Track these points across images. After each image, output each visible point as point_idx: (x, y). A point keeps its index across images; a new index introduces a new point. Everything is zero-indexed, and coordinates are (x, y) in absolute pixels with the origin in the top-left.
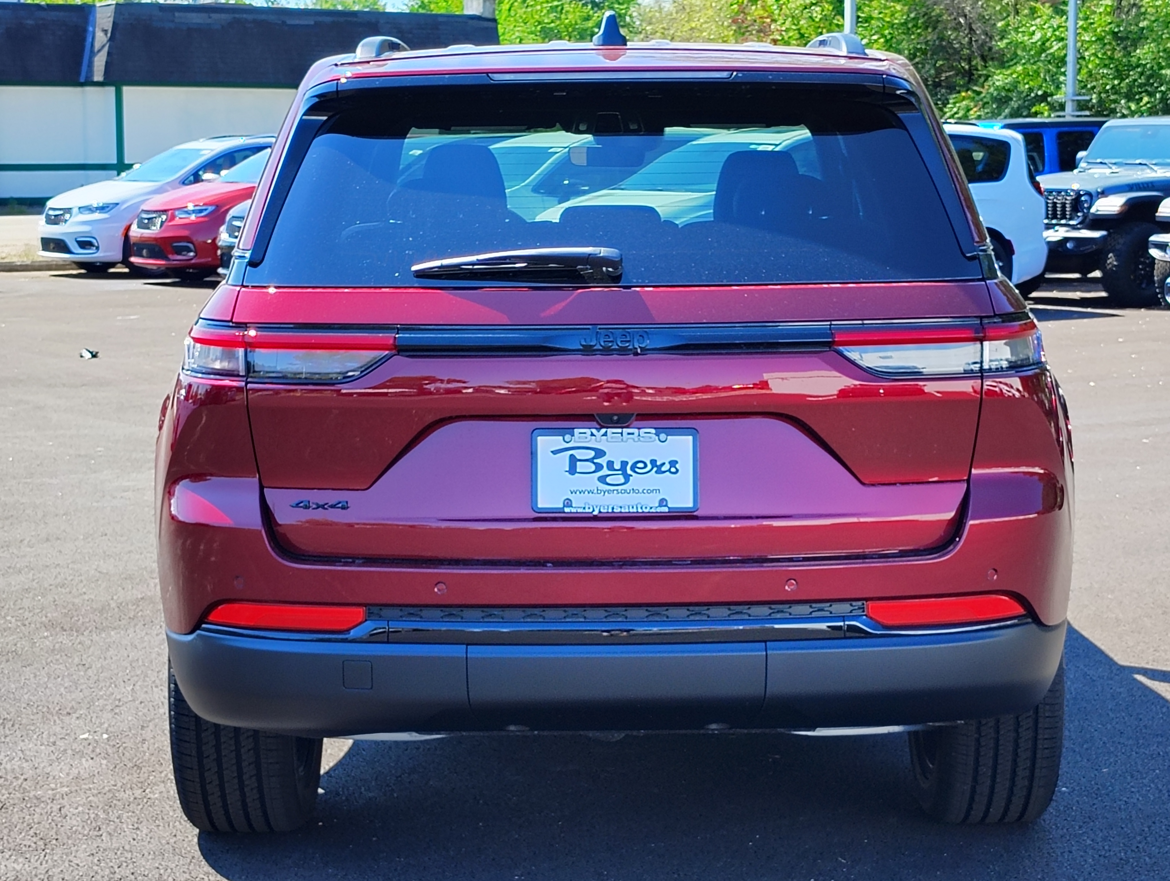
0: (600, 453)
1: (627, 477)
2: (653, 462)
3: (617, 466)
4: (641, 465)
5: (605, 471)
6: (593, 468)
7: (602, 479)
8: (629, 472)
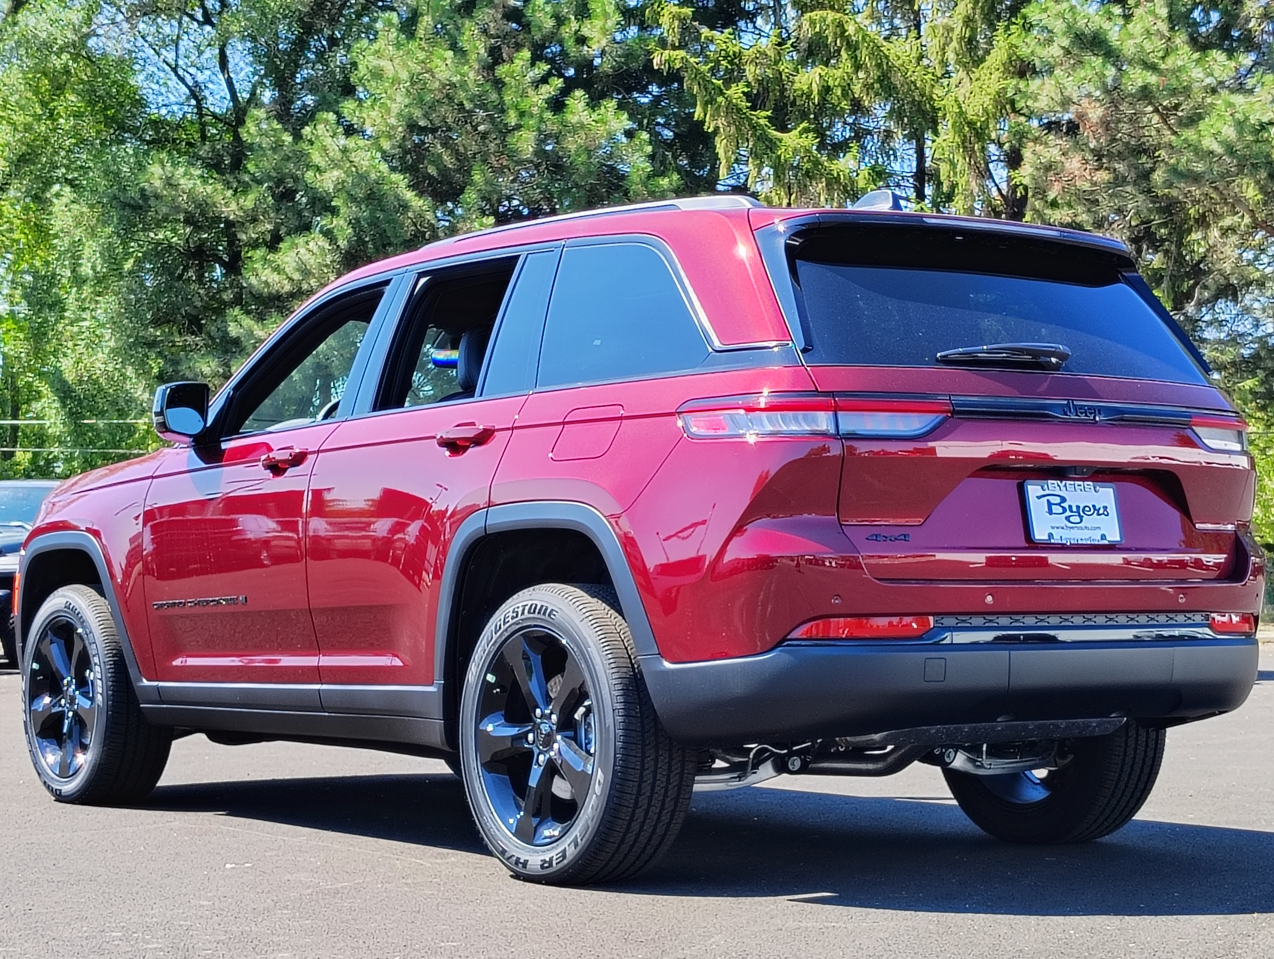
0: (1063, 500)
1: (1081, 518)
2: (1094, 506)
3: (1074, 509)
4: (1087, 509)
5: (1068, 513)
6: (1061, 511)
7: (1068, 518)
8: (1082, 514)
